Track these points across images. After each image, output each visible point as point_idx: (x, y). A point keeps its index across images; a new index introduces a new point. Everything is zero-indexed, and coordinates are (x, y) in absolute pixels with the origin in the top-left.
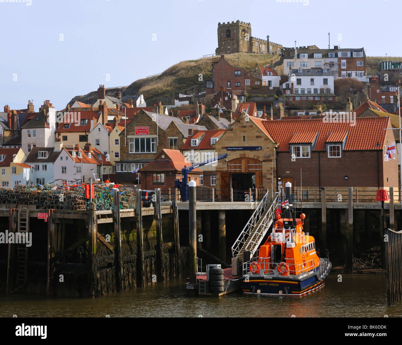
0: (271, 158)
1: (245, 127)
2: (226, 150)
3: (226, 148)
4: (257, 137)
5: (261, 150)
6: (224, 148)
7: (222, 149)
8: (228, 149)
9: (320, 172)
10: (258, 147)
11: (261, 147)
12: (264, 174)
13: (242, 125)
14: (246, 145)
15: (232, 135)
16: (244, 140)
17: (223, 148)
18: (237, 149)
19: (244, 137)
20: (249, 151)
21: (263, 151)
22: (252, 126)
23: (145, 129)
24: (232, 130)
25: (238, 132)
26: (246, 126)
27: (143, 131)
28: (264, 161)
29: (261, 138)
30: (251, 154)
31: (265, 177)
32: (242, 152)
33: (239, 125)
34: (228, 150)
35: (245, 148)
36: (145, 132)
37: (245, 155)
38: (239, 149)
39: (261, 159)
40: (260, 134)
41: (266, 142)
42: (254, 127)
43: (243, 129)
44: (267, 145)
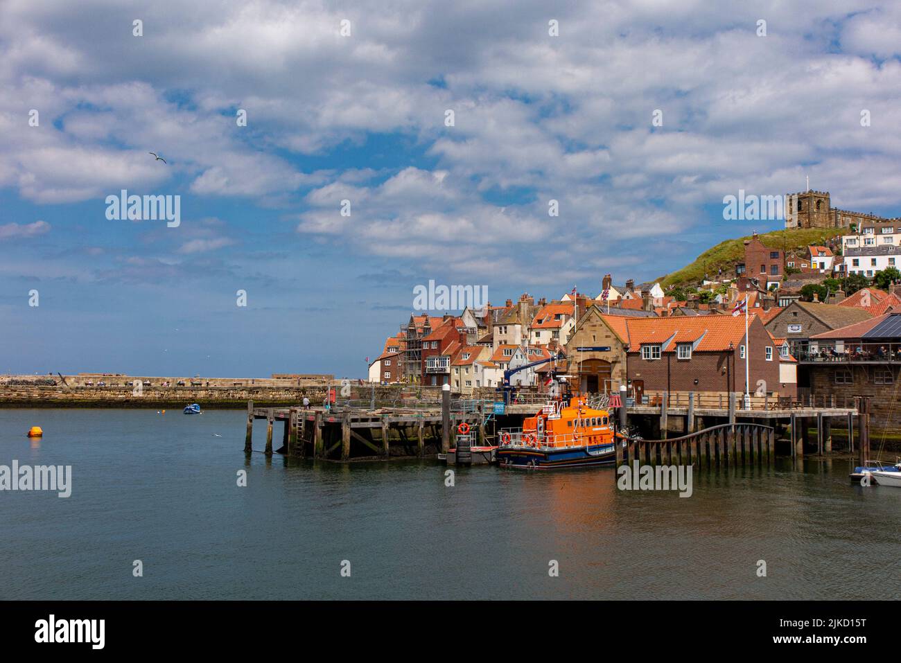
0: (620, 359)
1: (595, 326)
2: (576, 351)
3: (577, 349)
4: (607, 337)
8: (579, 349)
9: (669, 375)
10: (607, 348)
11: (610, 347)
12: (613, 377)
13: (592, 324)
14: (596, 345)
15: (582, 334)
16: (594, 340)
17: (574, 348)
18: (587, 349)
19: (594, 336)
20: (599, 352)
21: (612, 352)
22: (601, 325)
24: (582, 329)
25: (588, 332)
28: (613, 362)
29: (610, 337)
30: (600, 355)
31: (614, 379)
32: (591, 353)
33: (589, 324)
34: (578, 351)
35: (595, 349)
37: (594, 356)
38: (589, 349)
39: (610, 361)
40: (609, 333)
41: (614, 342)
42: (604, 325)
43: (593, 328)
44: (615, 345)
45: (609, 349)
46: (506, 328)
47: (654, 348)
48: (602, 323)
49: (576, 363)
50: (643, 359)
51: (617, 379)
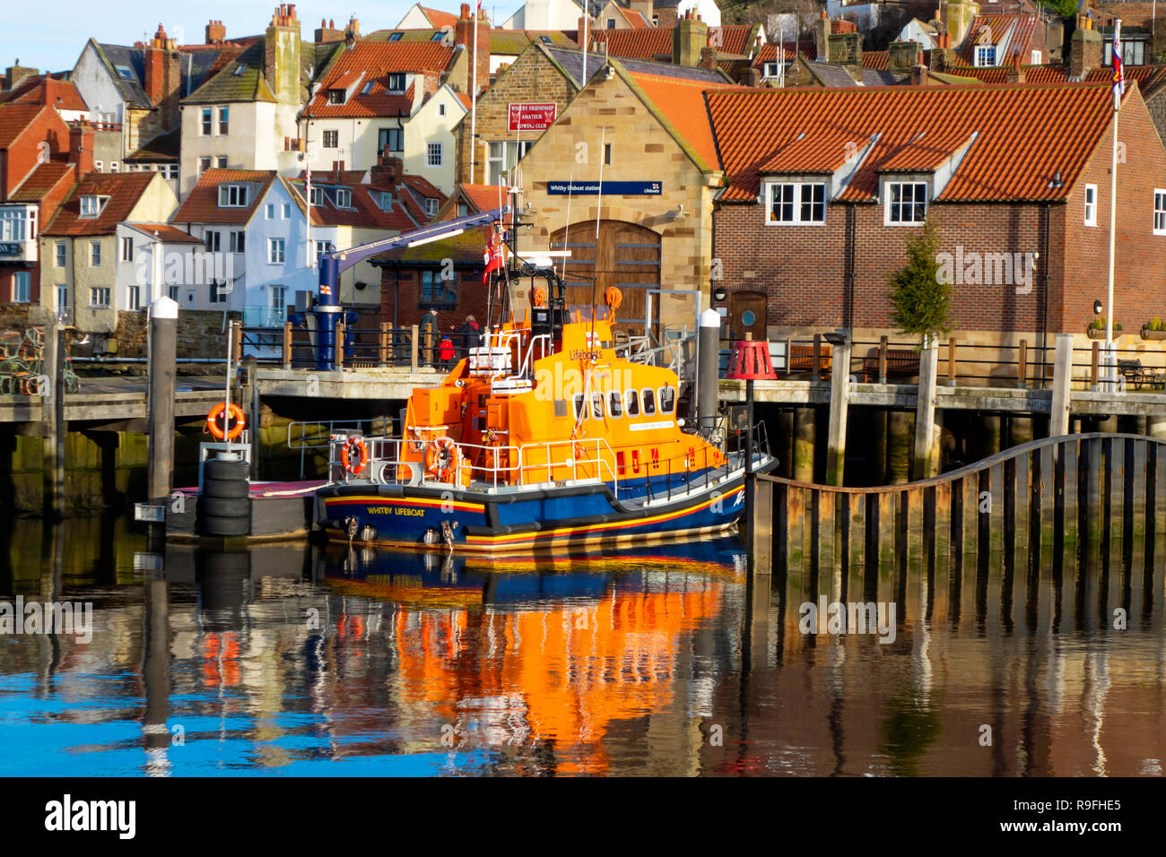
0: (692, 221)
1: (611, 112)
2: (545, 192)
3: (549, 184)
4: (650, 148)
5: (660, 193)
6: (541, 186)
7: (535, 188)
8: (553, 188)
10: (649, 185)
11: (660, 184)
12: (666, 279)
13: (602, 106)
14: (615, 176)
15: (567, 137)
16: (608, 160)
17: (537, 185)
18: (581, 188)
19: (608, 147)
20: (621, 197)
21: (667, 198)
22: (633, 109)
23: (542, 112)
24: (567, 122)
25: (587, 130)
26: (614, 110)
27: (535, 117)
28: (668, 232)
29: (662, 151)
30: (626, 209)
31: (669, 287)
32: (597, 202)
33: (591, 105)
34: (551, 192)
35: (611, 188)
36: (541, 121)
37: (606, 210)
38: (587, 188)
39: (659, 229)
40: (659, 138)
41: (676, 167)
42: (641, 110)
43: (606, 120)
44: (678, 176)
45: (656, 188)
46: (224, 115)
47: (806, 190)
48: (634, 102)
49: (544, 232)
50: (768, 222)
51: (680, 287)
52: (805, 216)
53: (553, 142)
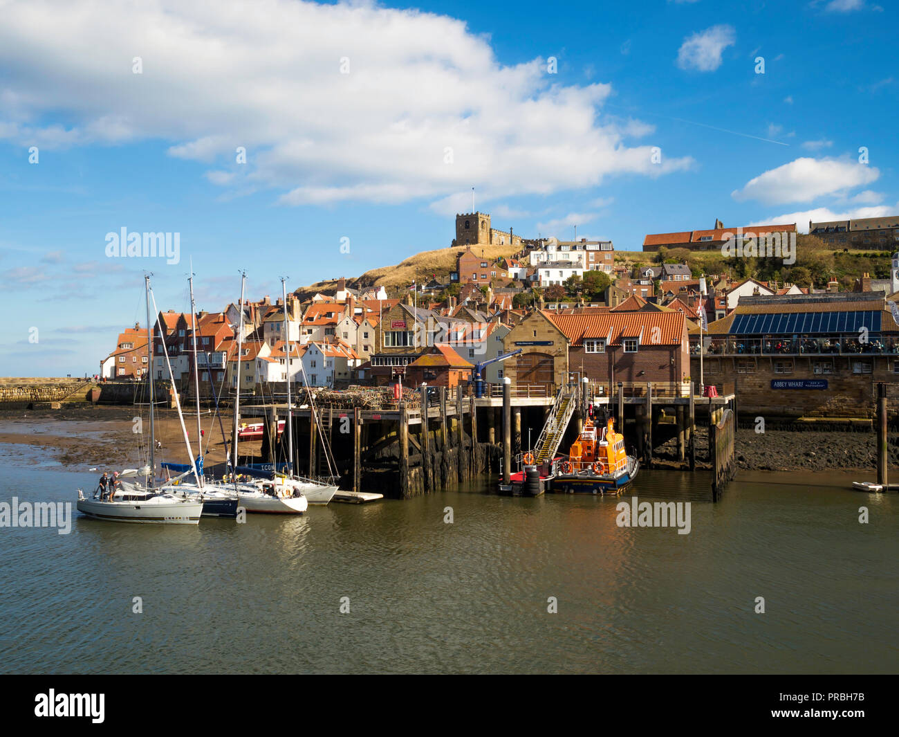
0: (564, 353)
1: (536, 321)
2: (514, 345)
4: (549, 332)
8: (517, 343)
10: (550, 342)
12: (556, 369)
13: (533, 320)
14: (537, 339)
15: (522, 329)
16: (535, 335)
17: (512, 343)
18: (528, 343)
19: (535, 332)
20: (540, 346)
21: (555, 346)
22: (543, 321)
24: (522, 324)
25: (528, 327)
28: (556, 356)
29: (553, 333)
30: (541, 349)
31: (557, 372)
32: (532, 347)
34: (517, 345)
35: (536, 343)
37: (536, 350)
38: (530, 343)
39: (552, 354)
40: (552, 329)
41: (558, 337)
42: (545, 321)
43: (534, 324)
44: (559, 339)
45: (552, 343)
47: (598, 343)
49: (515, 356)
50: (586, 352)
51: (560, 371)
52: (589, 351)
53: (517, 330)
